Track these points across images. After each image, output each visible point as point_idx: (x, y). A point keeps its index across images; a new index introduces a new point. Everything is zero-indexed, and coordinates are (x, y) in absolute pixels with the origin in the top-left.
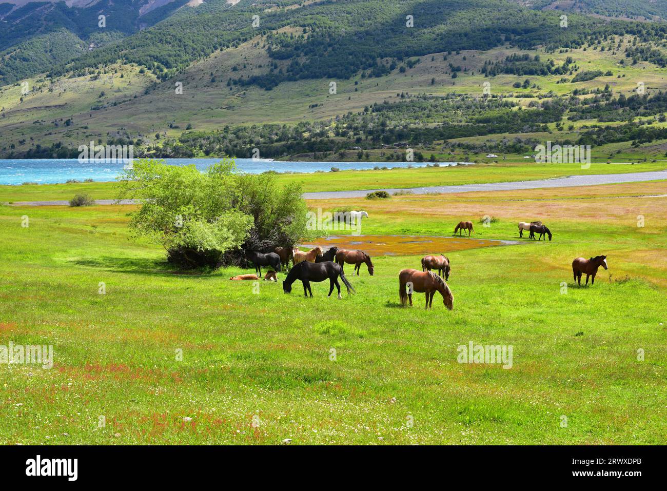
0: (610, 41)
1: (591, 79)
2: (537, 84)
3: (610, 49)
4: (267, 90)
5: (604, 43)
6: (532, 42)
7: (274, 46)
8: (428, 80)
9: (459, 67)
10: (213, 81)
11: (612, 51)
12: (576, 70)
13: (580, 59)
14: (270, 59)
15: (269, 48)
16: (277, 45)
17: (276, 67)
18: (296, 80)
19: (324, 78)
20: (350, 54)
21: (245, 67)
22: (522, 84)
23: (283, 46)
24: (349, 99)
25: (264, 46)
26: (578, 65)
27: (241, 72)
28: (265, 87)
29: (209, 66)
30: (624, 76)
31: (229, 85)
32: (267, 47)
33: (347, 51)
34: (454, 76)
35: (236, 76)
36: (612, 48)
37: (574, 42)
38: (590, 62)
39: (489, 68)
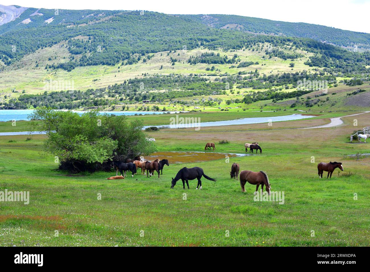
0: (257, 46)
1: (247, 66)
2: (219, 69)
3: (257, 50)
4: (68, 71)
5: (254, 47)
6: (216, 46)
7: (73, 46)
8: (159, 66)
9: (176, 59)
10: (37, 66)
11: (258, 51)
12: (239, 61)
13: (241, 55)
14: (70, 54)
15: (70, 48)
16: (74, 46)
17: (73, 59)
18: (85, 66)
19: (101, 65)
20: (116, 52)
21: (56, 58)
22: (211, 69)
23: (77, 47)
24: (115, 76)
25: (67, 47)
26: (240, 59)
27: (54, 61)
28: (67, 69)
29: (35, 58)
30: (265, 65)
31: (46, 68)
32: (68, 47)
33: (113, 50)
34: (173, 64)
35: (50, 63)
36: (259, 49)
37: (238, 46)
38: (247, 57)
39: (192, 60)
